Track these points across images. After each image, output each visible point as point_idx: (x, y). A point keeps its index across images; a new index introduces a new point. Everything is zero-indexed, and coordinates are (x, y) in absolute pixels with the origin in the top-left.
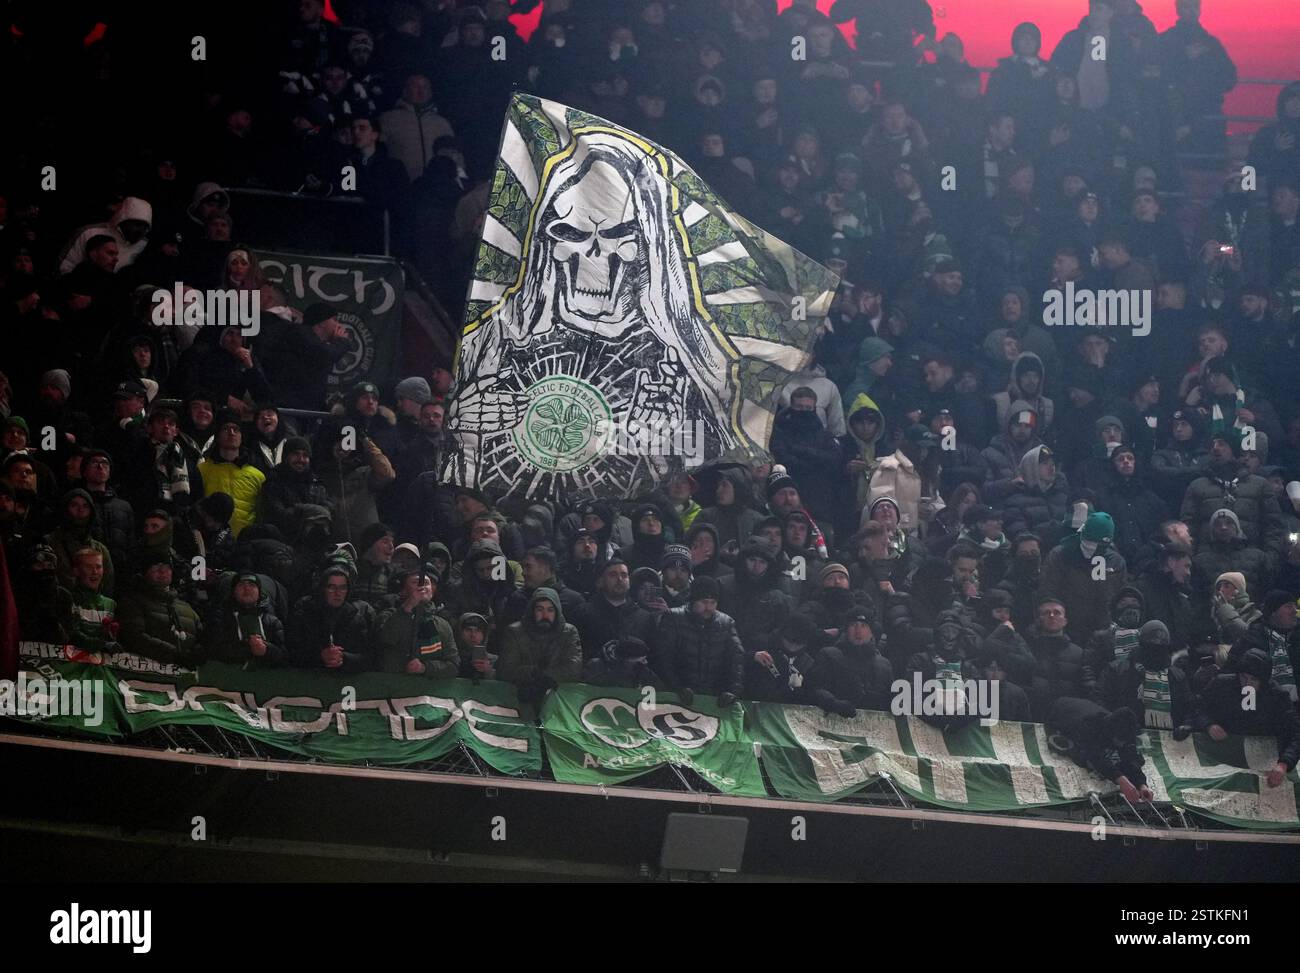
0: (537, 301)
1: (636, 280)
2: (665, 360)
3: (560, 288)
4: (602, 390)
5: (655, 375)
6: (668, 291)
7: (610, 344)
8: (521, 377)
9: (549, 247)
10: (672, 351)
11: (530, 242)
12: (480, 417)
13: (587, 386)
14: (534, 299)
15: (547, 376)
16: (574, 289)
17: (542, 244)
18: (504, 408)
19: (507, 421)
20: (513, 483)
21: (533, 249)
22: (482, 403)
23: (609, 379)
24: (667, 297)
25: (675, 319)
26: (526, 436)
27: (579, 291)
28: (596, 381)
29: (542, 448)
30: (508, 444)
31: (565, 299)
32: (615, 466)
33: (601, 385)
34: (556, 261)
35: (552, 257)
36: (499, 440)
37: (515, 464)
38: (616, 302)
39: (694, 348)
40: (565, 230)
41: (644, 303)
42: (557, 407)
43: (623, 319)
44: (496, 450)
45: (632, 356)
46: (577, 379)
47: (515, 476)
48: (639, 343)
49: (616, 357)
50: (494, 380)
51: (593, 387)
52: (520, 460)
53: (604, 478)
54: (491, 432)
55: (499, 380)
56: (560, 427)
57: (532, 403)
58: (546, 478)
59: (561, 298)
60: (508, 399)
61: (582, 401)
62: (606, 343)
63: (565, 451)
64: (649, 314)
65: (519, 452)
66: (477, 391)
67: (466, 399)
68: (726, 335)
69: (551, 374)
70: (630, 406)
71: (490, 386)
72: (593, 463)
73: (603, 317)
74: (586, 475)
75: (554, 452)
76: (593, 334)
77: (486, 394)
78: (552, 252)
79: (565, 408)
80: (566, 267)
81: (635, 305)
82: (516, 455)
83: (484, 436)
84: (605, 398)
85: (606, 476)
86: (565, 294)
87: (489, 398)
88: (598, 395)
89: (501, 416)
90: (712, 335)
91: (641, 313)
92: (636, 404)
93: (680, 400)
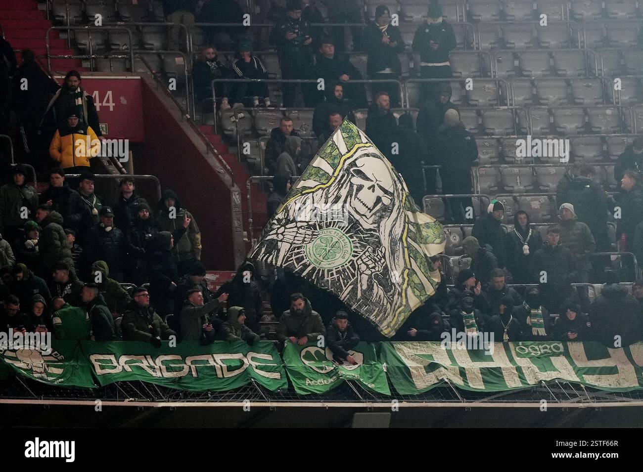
0: (337, 196)
1: (384, 213)
2: (380, 249)
3: (350, 194)
4: (353, 241)
5: (374, 251)
6: (394, 225)
7: (362, 229)
8: (319, 225)
9: (350, 177)
10: (383, 249)
11: (340, 171)
12: (294, 238)
13: (346, 237)
14: (335, 194)
15: (331, 227)
16: (356, 197)
17: (346, 174)
18: (307, 236)
19: (305, 241)
20: (298, 267)
21: (341, 175)
22: (297, 232)
23: (357, 240)
24: (393, 227)
25: (391, 237)
26: (311, 249)
27: (358, 199)
28: (351, 237)
29: (316, 255)
30: (302, 250)
31: (351, 199)
32: (344, 275)
33: (353, 240)
34: (351, 182)
35: (350, 180)
36: (299, 248)
37: (302, 258)
38: (372, 216)
39: (393, 252)
40: (360, 173)
41: (382, 224)
42: (330, 239)
43: (371, 224)
44: (296, 251)
45: (368, 240)
46: (344, 233)
47: (300, 264)
48: (373, 237)
49: (362, 236)
50: (306, 224)
51: (350, 239)
52: (305, 258)
53: (337, 277)
54: (297, 244)
55: (308, 225)
56: (328, 248)
57: (319, 236)
58: (314, 269)
59: (349, 198)
60: (310, 233)
61: (342, 242)
62: (361, 228)
63: (326, 259)
64: (382, 229)
65: (305, 254)
66: (296, 227)
67: (289, 228)
68: (409, 256)
69: (333, 227)
70: (362, 253)
71: (303, 226)
72: (336, 269)
73: (364, 217)
74: (330, 273)
75: (321, 258)
76: (357, 221)
77: (300, 229)
78: (350, 179)
79: (333, 242)
80: (355, 188)
81: (378, 222)
82: (303, 255)
83: (293, 245)
84: (352, 245)
85: (339, 277)
86: (351, 197)
87: (301, 231)
88: (350, 242)
89: (304, 239)
90: (404, 252)
91: (379, 227)
92: (364, 253)
93: (381, 265)
